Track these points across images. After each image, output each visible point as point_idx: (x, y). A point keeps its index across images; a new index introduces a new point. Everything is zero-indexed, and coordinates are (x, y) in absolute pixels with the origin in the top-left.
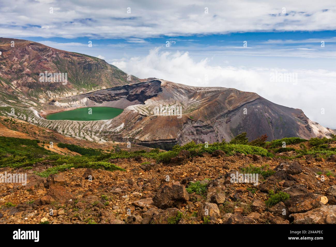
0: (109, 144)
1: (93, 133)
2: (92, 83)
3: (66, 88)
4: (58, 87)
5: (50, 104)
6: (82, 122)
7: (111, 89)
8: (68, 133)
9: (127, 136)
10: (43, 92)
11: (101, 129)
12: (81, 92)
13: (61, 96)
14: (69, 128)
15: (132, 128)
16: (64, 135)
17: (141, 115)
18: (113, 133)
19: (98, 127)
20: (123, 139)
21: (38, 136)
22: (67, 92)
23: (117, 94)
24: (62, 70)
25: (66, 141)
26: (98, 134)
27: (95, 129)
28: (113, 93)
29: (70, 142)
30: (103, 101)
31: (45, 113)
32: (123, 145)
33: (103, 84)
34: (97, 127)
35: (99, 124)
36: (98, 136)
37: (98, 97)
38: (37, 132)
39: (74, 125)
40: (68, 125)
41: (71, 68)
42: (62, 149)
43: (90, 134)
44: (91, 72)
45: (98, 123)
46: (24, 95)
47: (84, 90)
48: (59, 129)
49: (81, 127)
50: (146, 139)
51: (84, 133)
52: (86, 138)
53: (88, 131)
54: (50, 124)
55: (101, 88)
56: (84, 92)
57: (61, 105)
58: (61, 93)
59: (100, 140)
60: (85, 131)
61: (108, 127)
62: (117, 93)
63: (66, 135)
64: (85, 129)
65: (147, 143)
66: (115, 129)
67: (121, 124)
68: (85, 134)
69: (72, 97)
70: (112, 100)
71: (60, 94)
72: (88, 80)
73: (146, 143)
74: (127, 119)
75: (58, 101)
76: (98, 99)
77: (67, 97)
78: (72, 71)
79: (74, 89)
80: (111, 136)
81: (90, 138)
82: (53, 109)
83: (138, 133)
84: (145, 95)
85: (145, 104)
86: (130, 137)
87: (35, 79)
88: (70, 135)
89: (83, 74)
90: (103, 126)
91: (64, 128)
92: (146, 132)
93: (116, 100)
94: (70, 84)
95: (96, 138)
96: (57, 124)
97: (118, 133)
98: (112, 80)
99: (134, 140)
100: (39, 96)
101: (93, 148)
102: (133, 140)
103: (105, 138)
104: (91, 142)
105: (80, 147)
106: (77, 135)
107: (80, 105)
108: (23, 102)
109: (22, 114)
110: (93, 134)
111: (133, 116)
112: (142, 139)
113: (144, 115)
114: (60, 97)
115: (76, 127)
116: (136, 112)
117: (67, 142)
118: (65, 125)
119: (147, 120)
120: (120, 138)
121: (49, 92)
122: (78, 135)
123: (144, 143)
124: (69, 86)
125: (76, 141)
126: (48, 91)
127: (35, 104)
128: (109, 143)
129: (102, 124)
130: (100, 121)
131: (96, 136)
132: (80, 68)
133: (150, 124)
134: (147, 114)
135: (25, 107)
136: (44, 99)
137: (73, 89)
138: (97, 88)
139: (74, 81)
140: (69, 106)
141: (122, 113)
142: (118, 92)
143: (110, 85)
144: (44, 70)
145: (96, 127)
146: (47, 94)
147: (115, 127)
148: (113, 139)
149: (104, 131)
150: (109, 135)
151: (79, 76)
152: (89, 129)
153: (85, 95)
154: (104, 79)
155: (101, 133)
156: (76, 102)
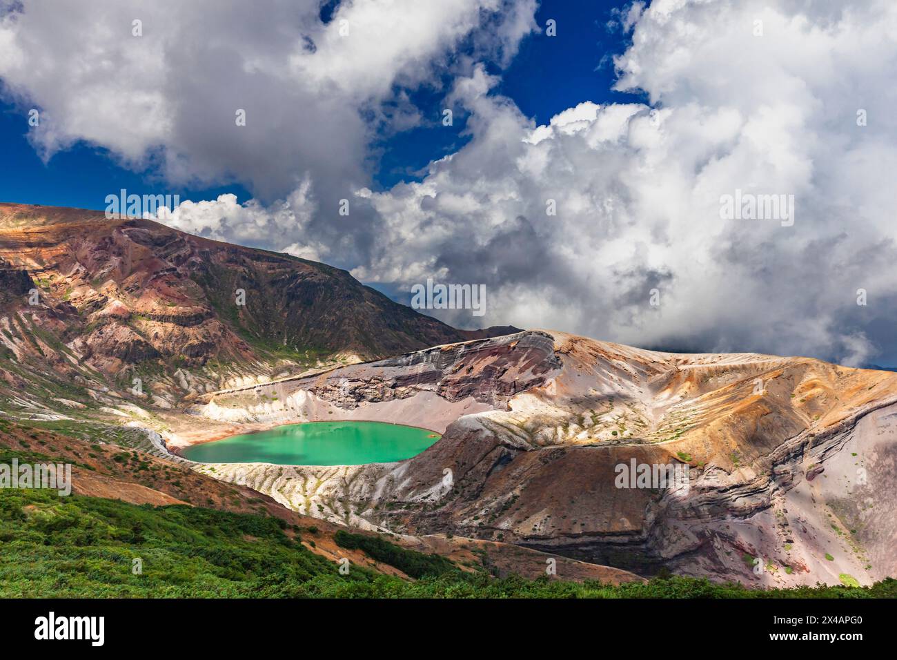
1: (353, 508)
2: (314, 345)
6: (312, 468)
7: (383, 363)
9: (471, 518)
10: (165, 373)
11: (378, 494)
13: (222, 386)
14: (273, 490)
17: (507, 446)
18: (418, 507)
19: (366, 487)
20: (456, 527)
23: (403, 376)
26: (369, 512)
27: (357, 493)
28: (390, 374)
30: (359, 401)
31: (177, 441)
34: (364, 487)
35: (367, 476)
36: (371, 519)
37: (342, 388)
39: (288, 479)
40: (268, 480)
43: (341, 511)
45: (365, 472)
47: (291, 366)
50: (537, 528)
51: (323, 506)
52: (332, 522)
53: (334, 500)
55: (344, 359)
57: (226, 416)
58: (219, 375)
60: (326, 501)
61: (400, 488)
62: (401, 374)
64: (325, 494)
66: (425, 495)
67: (443, 474)
68: (327, 509)
69: (258, 389)
70: (387, 399)
71: (217, 381)
72: (303, 336)
73: (540, 543)
74: (461, 460)
75: (214, 401)
76: (343, 394)
77: (240, 390)
79: (260, 364)
80: (415, 520)
82: (201, 428)
84: (503, 382)
85: (511, 409)
86: (480, 521)
87: (140, 332)
89: (286, 314)
90: (382, 483)
92: (534, 506)
93: (398, 397)
94: (247, 349)
95: (366, 525)
97: (436, 507)
98: (379, 334)
99: (496, 533)
100: (152, 387)
102: (493, 533)
103: (393, 523)
107: (283, 415)
108: (104, 404)
110: (352, 512)
111: (478, 449)
112: (525, 530)
113: (515, 445)
114: (220, 389)
116: (488, 437)
118: (258, 480)
119: (529, 462)
120: (445, 524)
121: (185, 375)
123: (532, 542)
124: (246, 354)
126: (179, 370)
127: (143, 413)
130: (370, 468)
131: (363, 517)
133: (542, 477)
134: (527, 444)
136: (169, 396)
137: (258, 363)
138: (332, 361)
139: (259, 338)
140: (250, 417)
142: (407, 371)
144: (169, 303)
145: (361, 488)
146: (177, 380)
147: (424, 485)
148: (422, 527)
149: (387, 500)
150: (405, 514)
151: (273, 323)
152: (336, 492)
153: (300, 380)
154: (354, 332)
155: (378, 509)
156: (273, 404)
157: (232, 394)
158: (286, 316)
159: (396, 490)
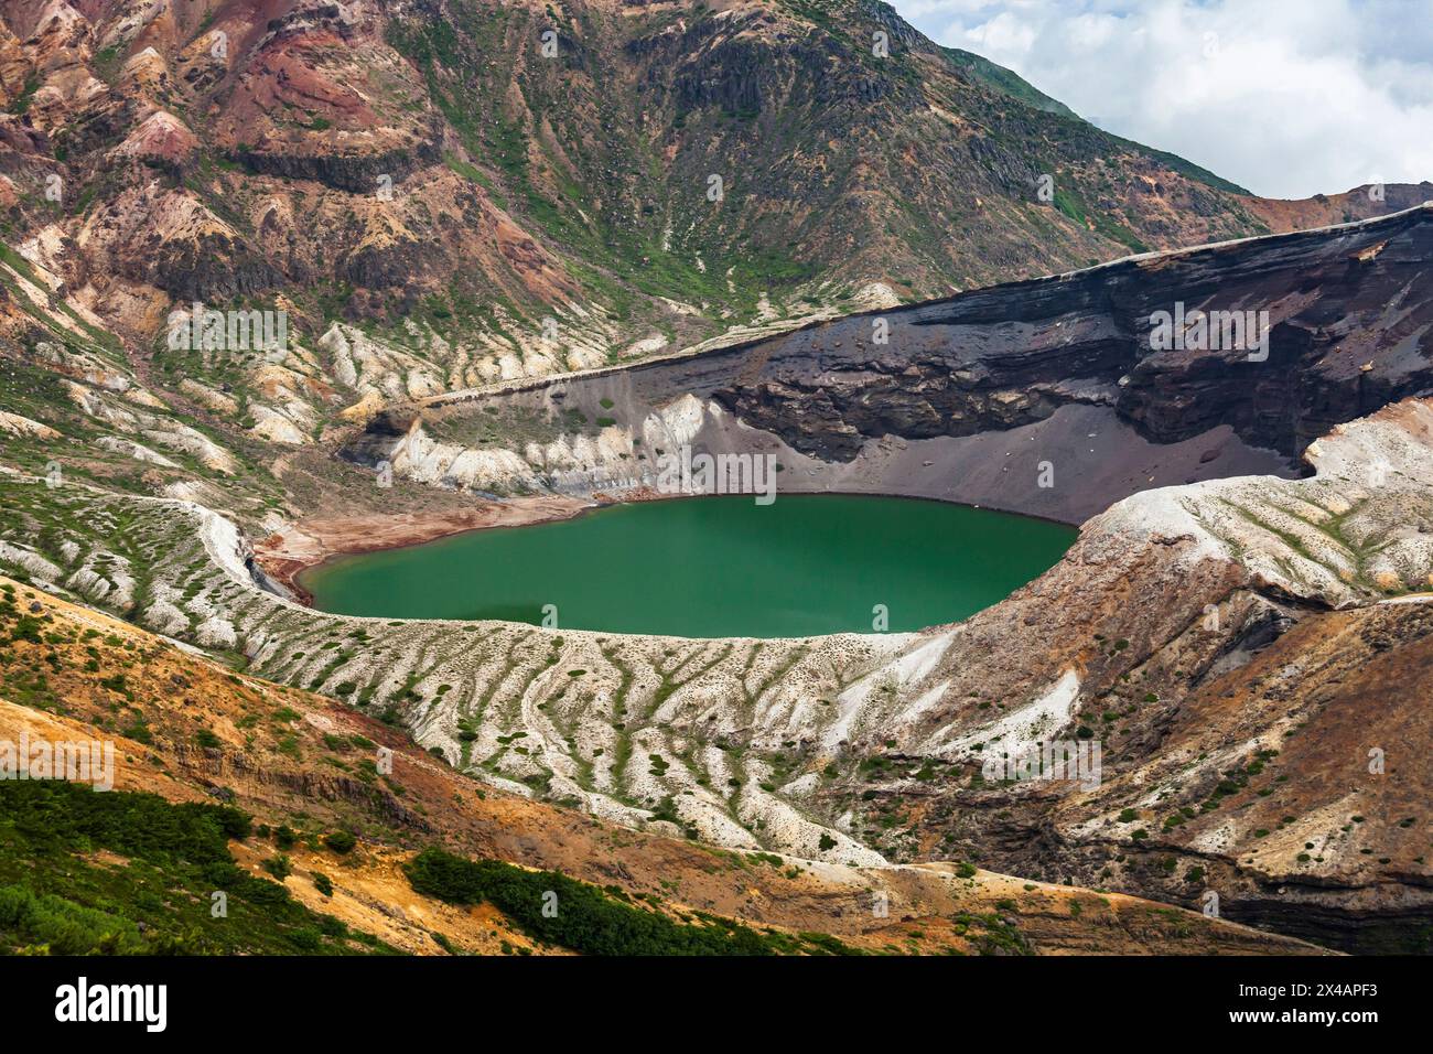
0: (917, 890)
1: (756, 770)
2: (755, 248)
3: (508, 293)
4: (435, 282)
5: (348, 455)
6: (653, 643)
7: (948, 311)
8: (512, 758)
9: (1113, 816)
10: (294, 337)
11: (841, 730)
12: (646, 334)
13: (456, 379)
14: (525, 703)
15: (1166, 730)
16: (470, 775)
17: (1268, 590)
18: (956, 774)
19: (805, 708)
20: (1059, 841)
21: (239, 766)
22: (517, 333)
23: (1011, 356)
24: (477, 116)
25: (489, 838)
26: (806, 782)
27: (776, 724)
28: (969, 348)
29: (531, 852)
30: (868, 432)
31: (298, 543)
32: (1067, 911)
33: (875, 253)
34: (800, 708)
35: (815, 675)
36: (808, 806)
37: (813, 389)
38: (224, 729)
39: (575, 674)
40: (516, 675)
41: (561, 96)
42: (449, 910)
43: (721, 777)
44: (755, 131)
45: (809, 660)
46: (125, 365)
47: (677, 317)
48: (423, 708)
49: (634, 696)
50: (1313, 853)
51: (666, 758)
52: (688, 818)
53: (702, 743)
54: (343, 660)
55: (844, 297)
56: (680, 339)
57: (456, 472)
58: (453, 343)
59: (827, 843)
60: (679, 744)
61: (912, 714)
62: (1006, 348)
63: (488, 778)
64: (679, 722)
65: (1330, 899)
66: (982, 737)
67: (1050, 678)
68: (677, 770)
69: (560, 388)
70: (949, 428)
71: (444, 363)
72: (722, 221)
73: (1316, 898)
74: (1111, 631)
75: (425, 426)
76: (812, 407)
77: (508, 392)
78: (571, 128)
79: (581, 313)
80: (942, 810)
81: (721, 818)
82: (376, 509)
83: (1224, 790)
84: (1317, 379)
85: (1310, 471)
86: (1137, 825)
87: (224, 212)
88: (529, 780)
89: (672, 151)
90: (857, 696)
91: (476, 700)
92: (1317, 786)
93: (994, 422)
94: (543, 262)
95: (789, 822)
96: (410, 656)
98: (966, 214)
99: (1183, 865)
100: (252, 378)
101: (753, 925)
102: (1171, 866)
103: (874, 821)
104: (734, 856)
105: (621, 909)
106: (599, 776)
107: (632, 473)
108: (109, 428)
109: (99, 550)
110: (754, 779)
111: (1174, 599)
112: (1275, 858)
113: (1296, 589)
114: (448, 386)
115: (589, 698)
116: (1209, 560)
117: (501, 842)
118: (487, 672)
119: (1329, 645)
120: (1032, 832)
121: (350, 341)
122: (603, 778)
123: (1289, 896)
124: (537, 278)
125: (584, 841)
126: (335, 329)
127: (216, 456)
128: (914, 876)
129: (846, 678)
130: (827, 646)
131: (782, 798)
132: (640, 90)
133: (1361, 694)
134: (1338, 588)
135: (124, 483)
136: (298, 406)
137: (574, 306)
138: (806, 300)
139: (586, 227)
140: (528, 475)
141: (1064, 567)
142: (1026, 338)
143: (944, 261)
144: (308, 121)
145: (791, 710)
146: (327, 359)
147: (987, 708)
148: (962, 836)
149: (865, 751)
150: (913, 794)
151: (633, 179)
152: (713, 718)
153: (690, 365)
154: (883, 206)
155: (835, 775)
156: (601, 439)
157: (480, 406)
158: (674, 156)
159: (897, 719)
